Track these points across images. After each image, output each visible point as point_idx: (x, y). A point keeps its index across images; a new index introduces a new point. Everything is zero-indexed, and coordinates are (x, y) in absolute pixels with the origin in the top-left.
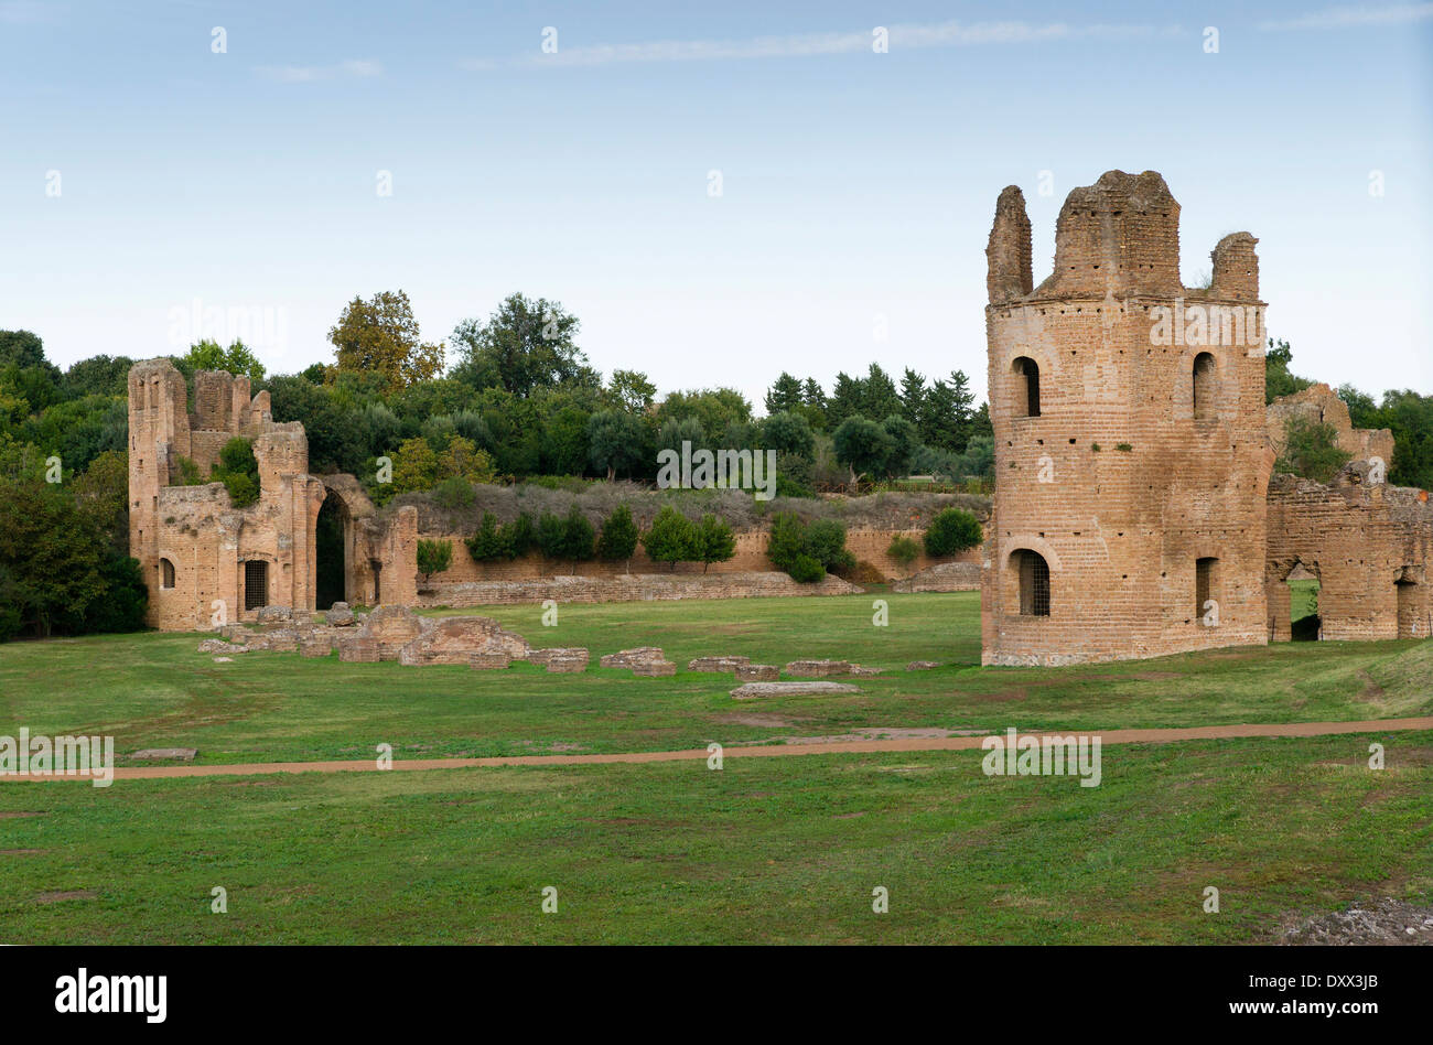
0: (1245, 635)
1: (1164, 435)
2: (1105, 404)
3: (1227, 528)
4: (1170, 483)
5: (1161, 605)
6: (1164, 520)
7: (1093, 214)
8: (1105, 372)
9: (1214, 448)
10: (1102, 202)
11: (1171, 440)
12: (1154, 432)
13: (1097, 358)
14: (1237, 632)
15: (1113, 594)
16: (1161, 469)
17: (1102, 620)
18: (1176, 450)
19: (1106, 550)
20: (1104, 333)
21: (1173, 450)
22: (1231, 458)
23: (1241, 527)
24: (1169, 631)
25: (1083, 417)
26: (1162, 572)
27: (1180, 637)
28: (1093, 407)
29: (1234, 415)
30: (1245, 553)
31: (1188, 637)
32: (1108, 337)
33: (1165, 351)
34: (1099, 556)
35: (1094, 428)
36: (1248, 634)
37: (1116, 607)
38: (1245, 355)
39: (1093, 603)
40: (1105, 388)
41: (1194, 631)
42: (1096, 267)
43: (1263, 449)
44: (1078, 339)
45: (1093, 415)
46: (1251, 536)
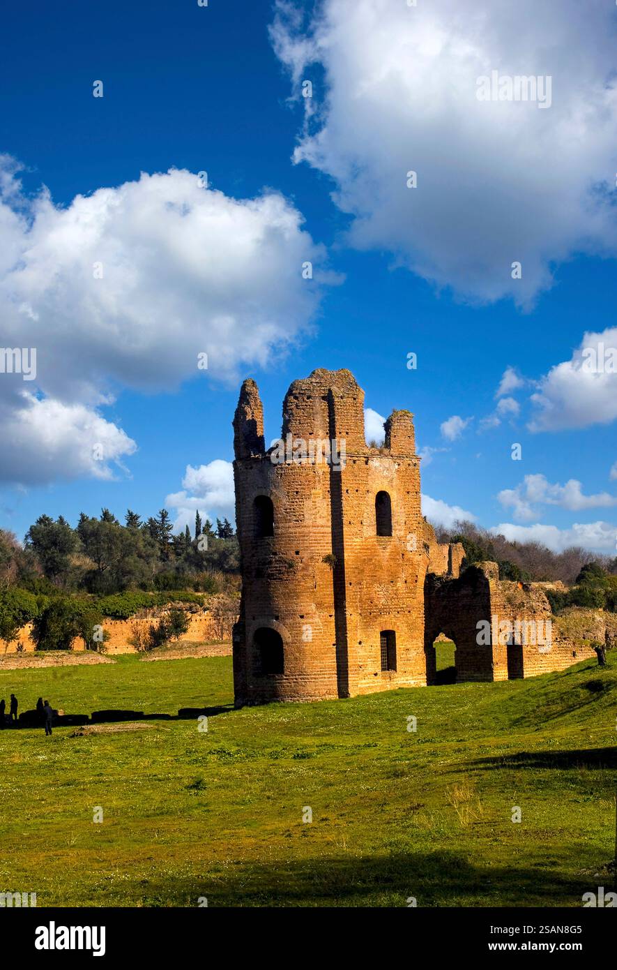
0: (412, 682)
1: (358, 547)
2: (318, 527)
3: (399, 610)
4: (362, 580)
5: (360, 663)
6: (359, 605)
7: (308, 398)
8: (318, 505)
9: (389, 555)
10: (313, 390)
11: (362, 551)
12: (352, 545)
13: (312, 496)
14: (407, 680)
15: (326, 657)
16: (357, 571)
17: (319, 675)
18: (366, 558)
19: (322, 627)
20: (317, 478)
21: (364, 558)
22: (401, 562)
23: (408, 609)
24: (364, 681)
25: (304, 536)
26: (359, 641)
27: (372, 685)
28: (311, 529)
29: (402, 533)
30: (411, 626)
31: (376, 684)
32: (319, 481)
33: (357, 491)
34: (317, 631)
35: (311, 543)
36: (414, 681)
37: (328, 665)
38: (408, 493)
39: (313, 663)
40: (318, 516)
41: (380, 680)
42: (310, 434)
43: (421, 556)
44: (300, 483)
45: (311, 534)
46: (414, 615)
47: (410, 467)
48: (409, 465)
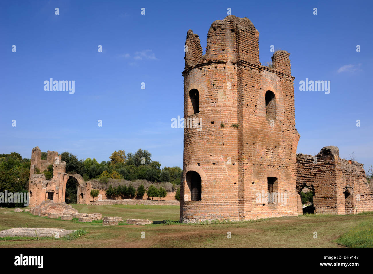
0: (289, 212)
1: (253, 121)
2: (227, 106)
3: (280, 165)
4: (256, 142)
5: (252, 197)
6: (253, 158)
7: (222, 30)
8: (227, 93)
9: (274, 130)
10: (226, 25)
11: (256, 124)
12: (248, 119)
13: (223, 87)
14: (285, 210)
15: (230, 191)
16: (252, 136)
17: (224, 203)
18: (258, 129)
19: (227, 171)
20: (227, 77)
21: (257, 129)
22: (282, 136)
23: (286, 165)
24: (255, 209)
25: (217, 112)
26: (252, 182)
27: (261, 212)
28: (222, 108)
29: (283, 119)
30: (288, 176)
31: (264, 212)
32: (228, 79)
33: (253, 86)
34: (224, 174)
35: (222, 117)
36: (290, 211)
37: (231, 197)
38: (286, 96)
39: (220, 195)
40: (227, 100)
41: (267, 209)
42: (223, 50)
43: (295, 134)
44: (215, 79)
45: (222, 111)
46: (290, 170)
47: (288, 81)
48: (287, 80)
